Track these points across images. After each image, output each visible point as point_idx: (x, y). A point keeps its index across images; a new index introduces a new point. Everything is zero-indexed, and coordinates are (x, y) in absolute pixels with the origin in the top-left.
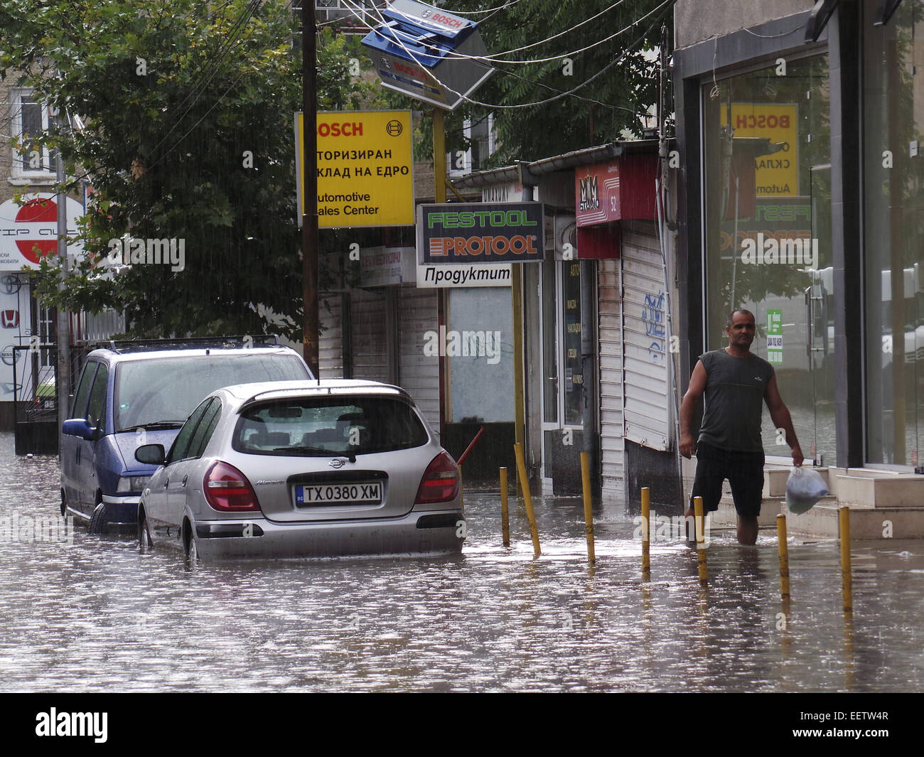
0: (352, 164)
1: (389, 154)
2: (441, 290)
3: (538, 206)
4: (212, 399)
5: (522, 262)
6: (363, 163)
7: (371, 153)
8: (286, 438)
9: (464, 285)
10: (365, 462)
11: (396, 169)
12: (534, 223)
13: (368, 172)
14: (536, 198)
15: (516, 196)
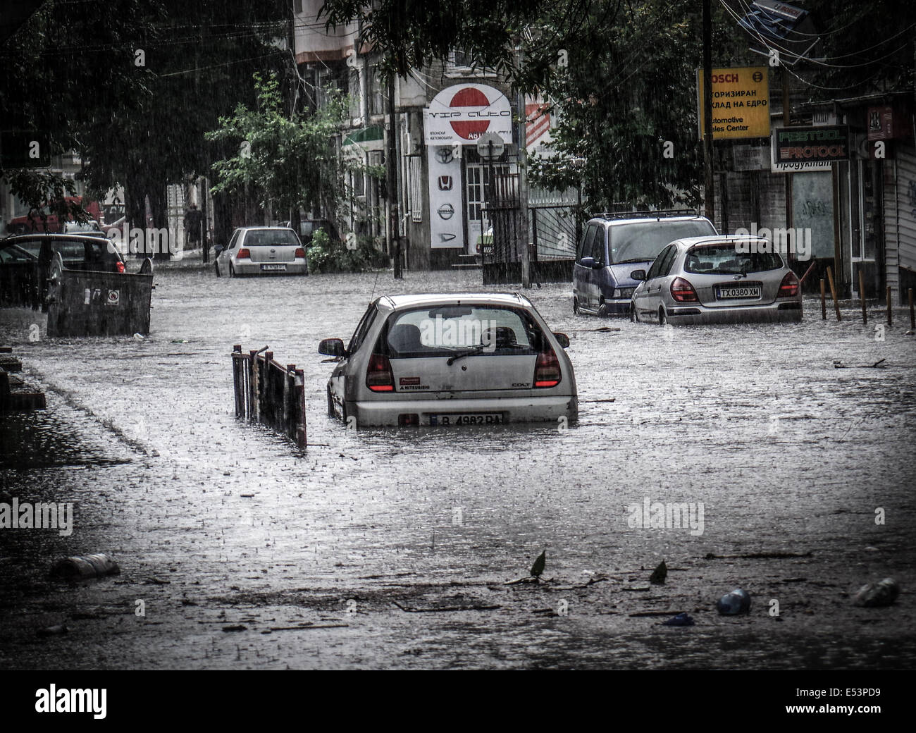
0: (732, 100)
1: (754, 93)
2: (787, 173)
3: (846, 127)
4: (671, 246)
5: (838, 161)
6: (738, 99)
7: (743, 93)
8: (710, 265)
9: (803, 170)
10: (751, 277)
11: (759, 102)
12: (844, 138)
13: (742, 104)
14: (845, 122)
15: (832, 121)
